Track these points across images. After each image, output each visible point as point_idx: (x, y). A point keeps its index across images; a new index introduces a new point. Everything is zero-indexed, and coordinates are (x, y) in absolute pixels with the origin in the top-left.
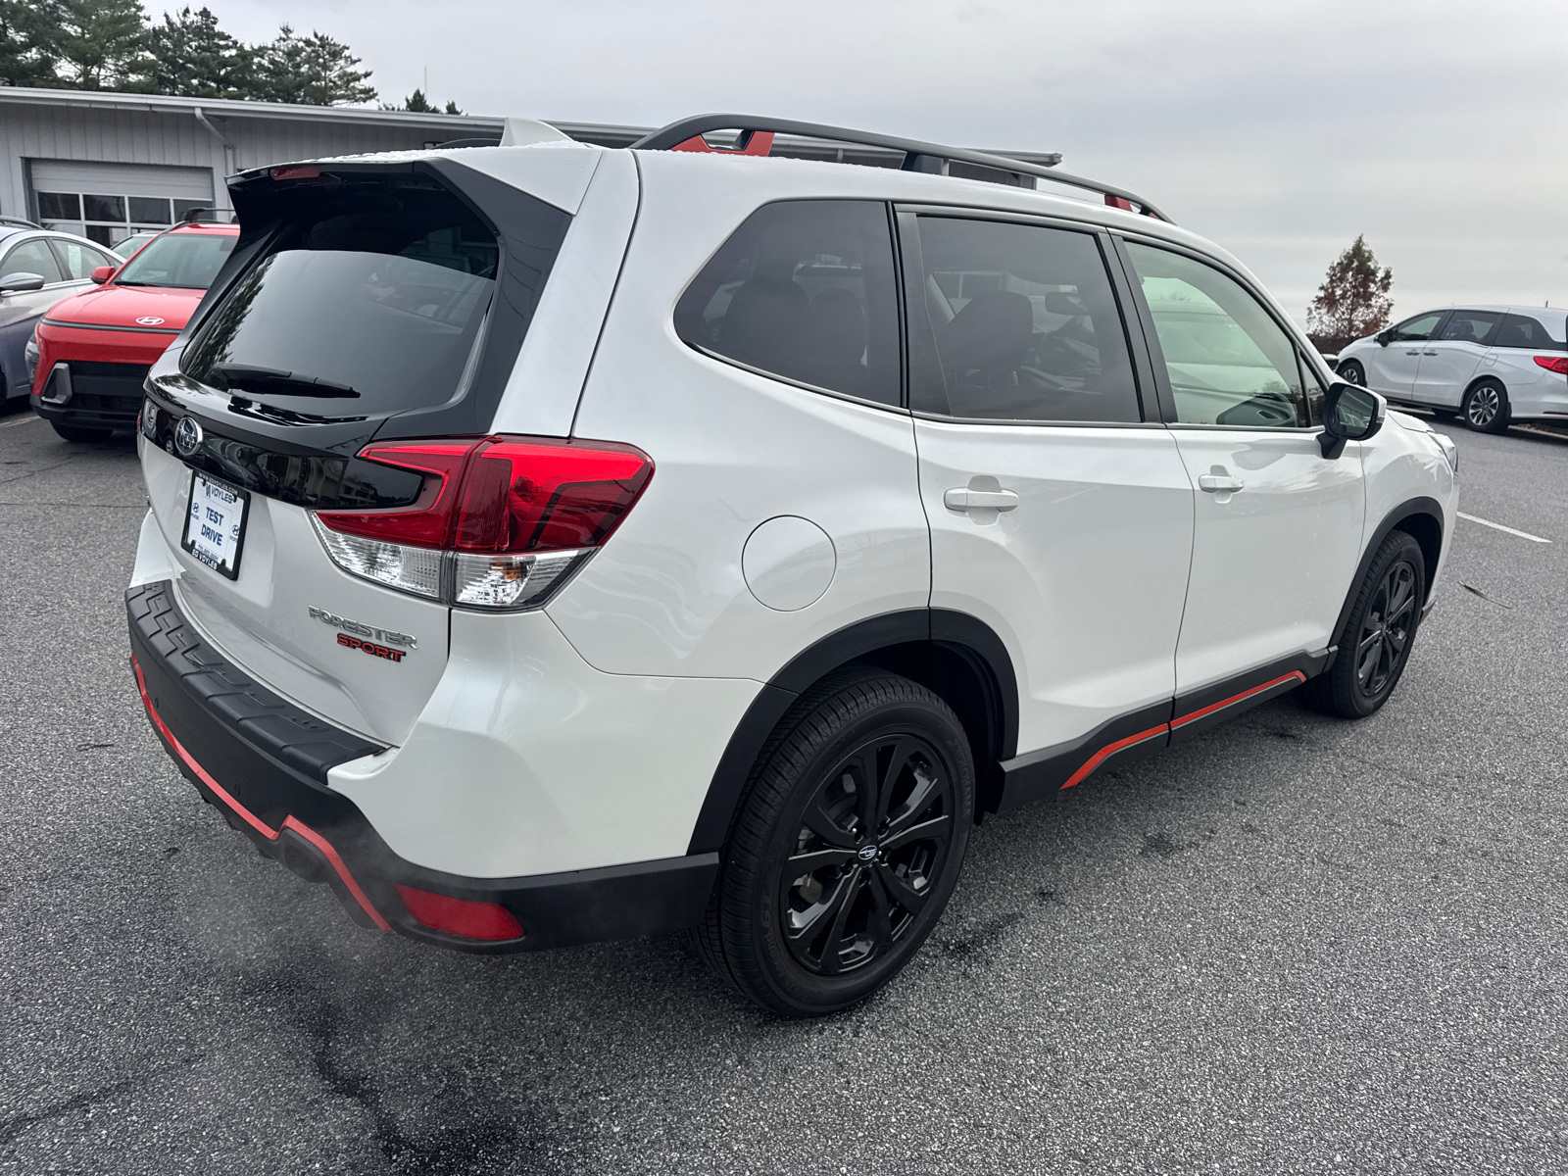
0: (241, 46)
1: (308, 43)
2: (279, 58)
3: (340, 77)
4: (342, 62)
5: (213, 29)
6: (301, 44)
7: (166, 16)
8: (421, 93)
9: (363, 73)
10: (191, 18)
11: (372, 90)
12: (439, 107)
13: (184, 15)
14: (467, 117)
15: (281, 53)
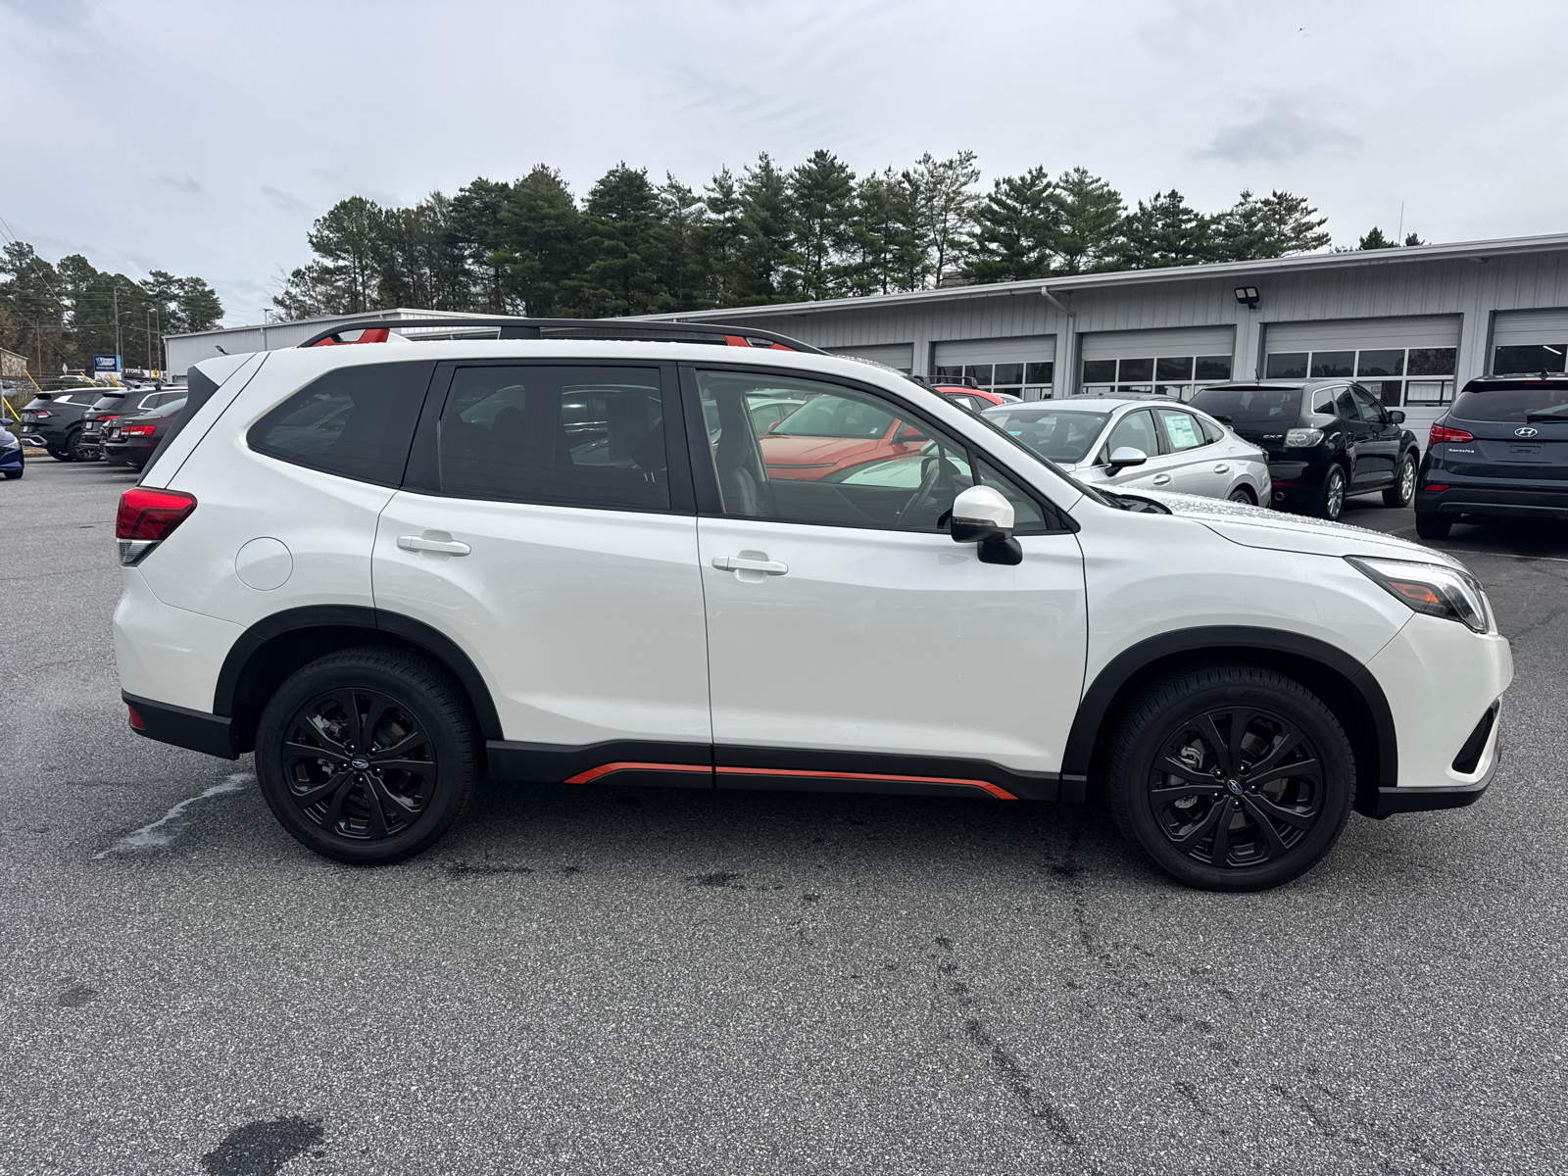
0: (1202, 217)
1: (1267, 203)
2: (1236, 221)
3: (1293, 229)
4: (1297, 215)
5: (1178, 207)
6: (1259, 205)
7: (1140, 204)
8: (1379, 230)
9: (1318, 221)
10: (1162, 200)
11: (1327, 235)
12: (1396, 242)
13: (1156, 199)
14: (1430, 246)
15: (1238, 217)
